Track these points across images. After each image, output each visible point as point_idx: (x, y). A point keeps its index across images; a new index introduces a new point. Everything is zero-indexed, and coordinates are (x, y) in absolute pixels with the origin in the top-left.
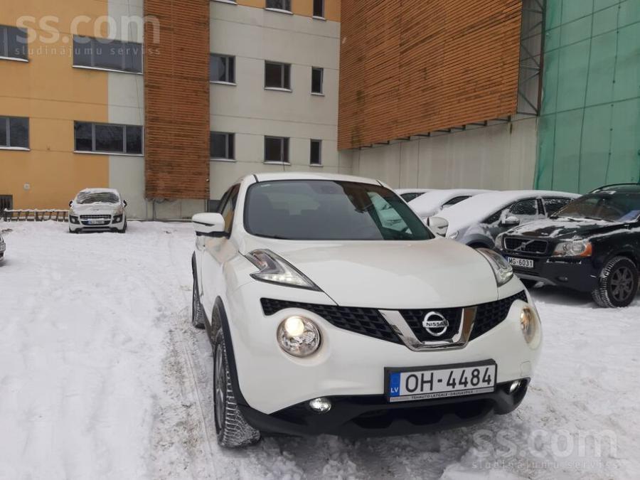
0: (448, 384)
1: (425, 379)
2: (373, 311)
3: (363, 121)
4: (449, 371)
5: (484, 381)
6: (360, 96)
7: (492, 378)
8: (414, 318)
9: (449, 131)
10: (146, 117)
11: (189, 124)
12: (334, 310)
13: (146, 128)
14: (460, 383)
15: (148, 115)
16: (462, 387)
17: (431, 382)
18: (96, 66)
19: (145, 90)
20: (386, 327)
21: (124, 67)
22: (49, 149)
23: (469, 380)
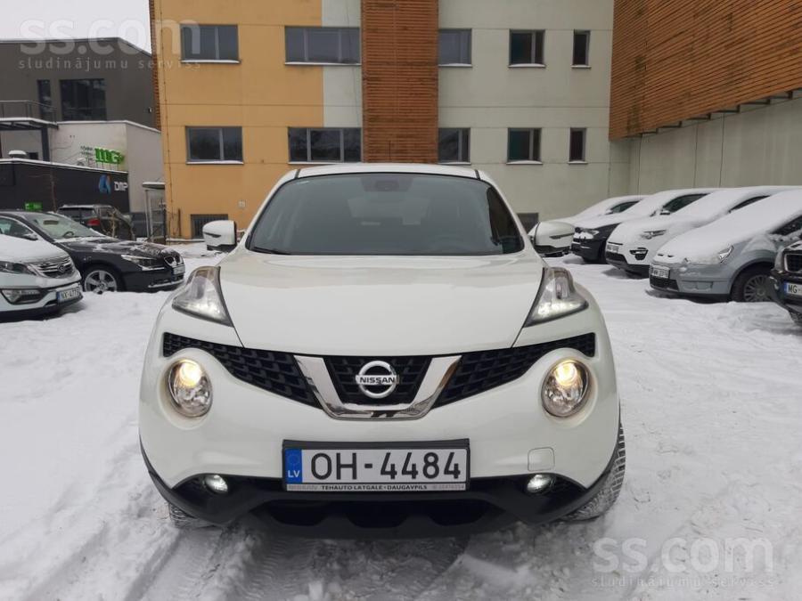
0: (383, 472)
1: (343, 462)
2: (288, 356)
3: (643, 98)
4: (383, 452)
5: (447, 472)
6: (640, 64)
7: (462, 469)
8: (349, 369)
9: (768, 102)
10: (364, 116)
11: (413, 121)
12: (238, 353)
13: (364, 129)
14: (404, 472)
15: (367, 113)
16: (408, 478)
17: (353, 466)
18: (310, 60)
19: (363, 83)
20: (300, 380)
21: (340, 58)
22: (263, 161)
23: (420, 469)
